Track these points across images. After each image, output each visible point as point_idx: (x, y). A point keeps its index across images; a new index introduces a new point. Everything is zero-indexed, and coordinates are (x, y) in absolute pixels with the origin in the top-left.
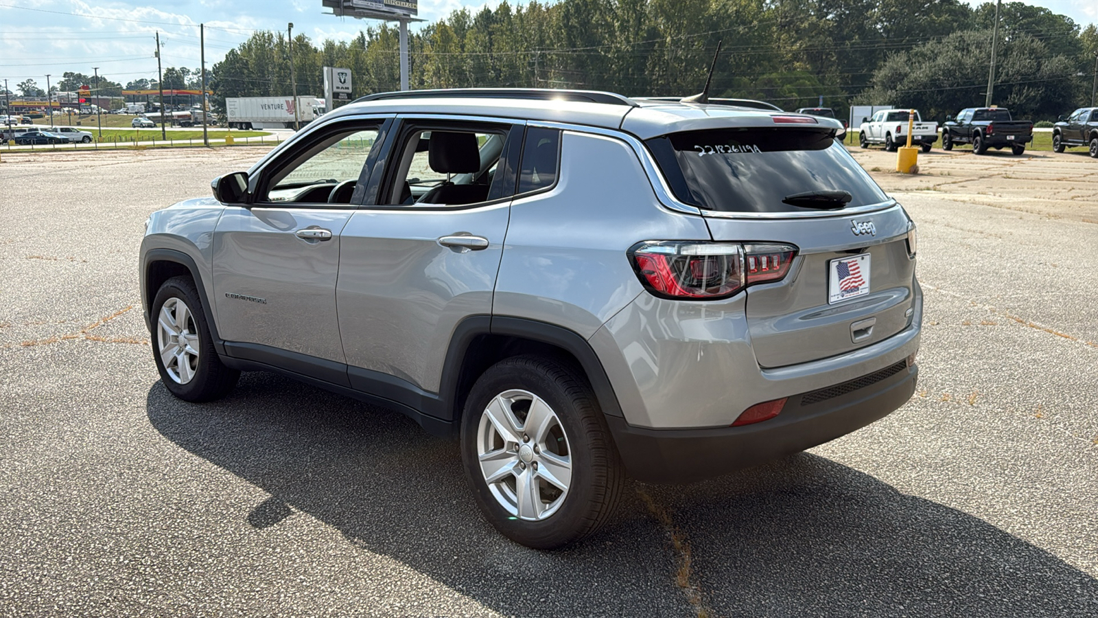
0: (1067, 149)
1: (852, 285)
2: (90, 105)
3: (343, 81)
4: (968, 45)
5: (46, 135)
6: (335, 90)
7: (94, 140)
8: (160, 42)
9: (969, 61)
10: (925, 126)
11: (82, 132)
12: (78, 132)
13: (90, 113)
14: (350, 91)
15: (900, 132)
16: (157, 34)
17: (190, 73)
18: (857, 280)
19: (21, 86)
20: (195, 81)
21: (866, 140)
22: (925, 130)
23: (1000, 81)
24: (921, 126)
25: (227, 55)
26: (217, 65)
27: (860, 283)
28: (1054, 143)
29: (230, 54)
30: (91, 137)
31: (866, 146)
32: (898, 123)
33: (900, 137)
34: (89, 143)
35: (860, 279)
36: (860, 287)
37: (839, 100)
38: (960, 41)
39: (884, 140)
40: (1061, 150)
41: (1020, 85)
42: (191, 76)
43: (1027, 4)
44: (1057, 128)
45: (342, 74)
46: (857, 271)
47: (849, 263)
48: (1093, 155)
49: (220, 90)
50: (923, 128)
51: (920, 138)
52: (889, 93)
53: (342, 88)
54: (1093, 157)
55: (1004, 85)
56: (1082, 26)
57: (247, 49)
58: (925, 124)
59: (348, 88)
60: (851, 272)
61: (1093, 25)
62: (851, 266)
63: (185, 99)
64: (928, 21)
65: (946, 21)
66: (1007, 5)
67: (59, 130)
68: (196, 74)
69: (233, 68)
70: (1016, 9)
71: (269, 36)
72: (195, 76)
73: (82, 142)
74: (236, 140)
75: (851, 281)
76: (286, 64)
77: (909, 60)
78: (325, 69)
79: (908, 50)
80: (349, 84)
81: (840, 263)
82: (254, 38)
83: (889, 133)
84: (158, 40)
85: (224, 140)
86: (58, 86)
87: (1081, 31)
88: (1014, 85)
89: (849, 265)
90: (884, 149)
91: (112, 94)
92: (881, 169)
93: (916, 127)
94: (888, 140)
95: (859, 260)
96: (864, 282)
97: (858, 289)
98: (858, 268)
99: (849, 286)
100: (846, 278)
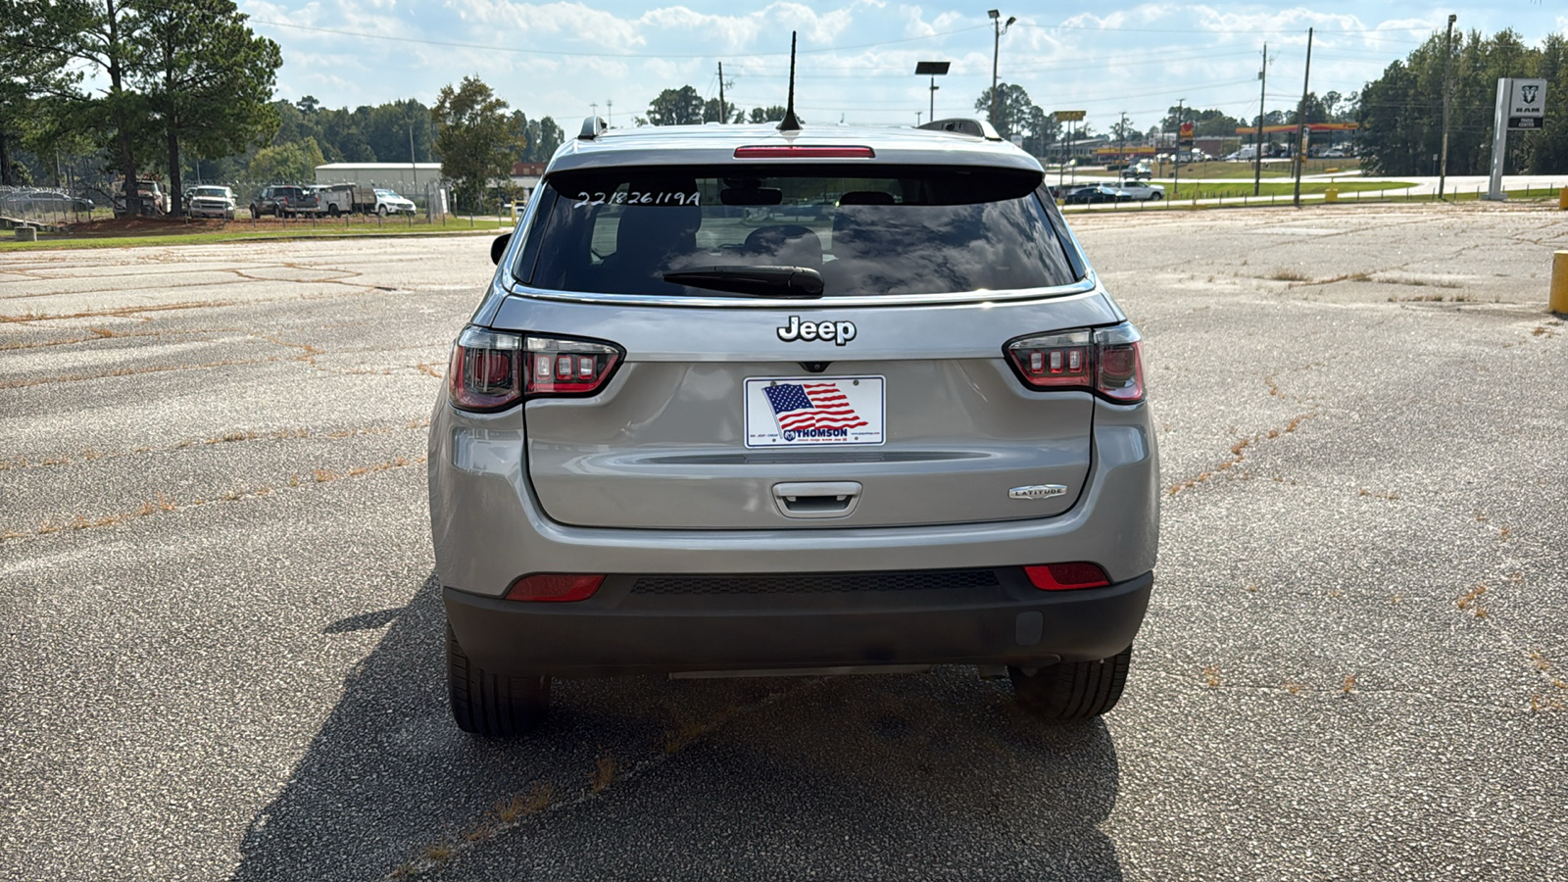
2: (1191, 149)
3: (1529, 98)
5: (1104, 192)
6: (1514, 114)
7: (1166, 197)
8: (1267, 58)
11: (1152, 186)
12: (1146, 187)
13: (1190, 161)
14: (1541, 114)
16: (1265, 46)
17: (1342, 99)
19: (1115, 128)
20: (1347, 110)
25: (1385, 70)
26: (1370, 86)
29: (1391, 68)
30: (1162, 193)
34: (1159, 200)
36: (850, 431)
42: (1342, 103)
45: (1530, 87)
47: (807, 386)
49: (1369, 122)
53: (1527, 110)
57: (1419, 57)
59: (1538, 110)
60: (814, 403)
63: (1325, 136)
67: (1123, 185)
68: (1350, 100)
69: (1391, 89)
71: (1456, 36)
72: (1348, 103)
73: (1151, 199)
74: (1340, 196)
75: (817, 417)
76: (1475, 78)
78: (1502, 82)
80: (1540, 103)
81: (771, 383)
82: (1432, 40)
84: (1265, 56)
85: (1322, 196)
86: (1160, 126)
91: (1227, 134)
95: (844, 386)
96: (864, 424)
97: (845, 433)
98: (844, 397)
99: (813, 425)
100: (800, 411)
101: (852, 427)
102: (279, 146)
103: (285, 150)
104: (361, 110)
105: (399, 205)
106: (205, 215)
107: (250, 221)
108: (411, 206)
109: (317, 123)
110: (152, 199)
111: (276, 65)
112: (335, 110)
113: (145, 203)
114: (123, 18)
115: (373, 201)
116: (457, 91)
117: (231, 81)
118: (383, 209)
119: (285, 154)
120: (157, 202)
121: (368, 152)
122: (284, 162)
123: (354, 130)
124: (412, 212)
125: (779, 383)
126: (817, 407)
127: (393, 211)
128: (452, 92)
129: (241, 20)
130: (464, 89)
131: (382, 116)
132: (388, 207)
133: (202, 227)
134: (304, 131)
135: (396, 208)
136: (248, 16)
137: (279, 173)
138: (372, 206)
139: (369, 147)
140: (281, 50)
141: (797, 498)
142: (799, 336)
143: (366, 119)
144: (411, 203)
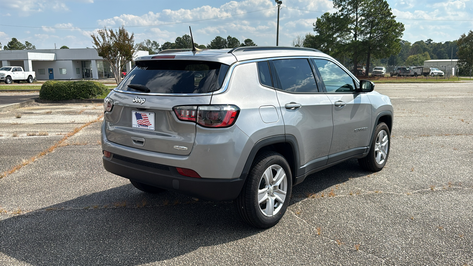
1: (144, 124)
18: (147, 122)
27: (149, 124)
35: (149, 122)
36: (149, 126)
46: (146, 118)
47: (142, 114)
60: (143, 118)
62: (142, 116)
75: (143, 122)
81: (136, 112)
89: (142, 115)
95: (147, 114)
96: (151, 125)
97: (148, 126)
98: (147, 117)
99: (142, 124)
100: (140, 120)
101: (149, 125)
102: (416, 55)
103: (417, 56)
104: (447, 43)
105: (438, 73)
106: (375, 75)
107: (389, 77)
108: (442, 73)
109: (431, 47)
110: (362, 71)
111: (402, 30)
112: (438, 43)
113: (360, 72)
114: (361, 20)
115: (429, 72)
116: (467, 35)
117: (387, 36)
118: (433, 74)
119: (417, 57)
120: (363, 72)
121: (446, 56)
122: (416, 60)
123: (442, 49)
124: (443, 76)
125: (137, 113)
126: (144, 119)
127: (436, 75)
128: (465, 36)
129: (394, 18)
130: (470, 35)
131: (453, 44)
132: (434, 74)
133: (374, 79)
134: (425, 50)
135: (437, 74)
136: (396, 16)
137: (414, 63)
138: (429, 73)
139: (447, 55)
140: (404, 26)
141: (138, 141)
142: (135, 101)
143: (447, 45)
144: (443, 72)
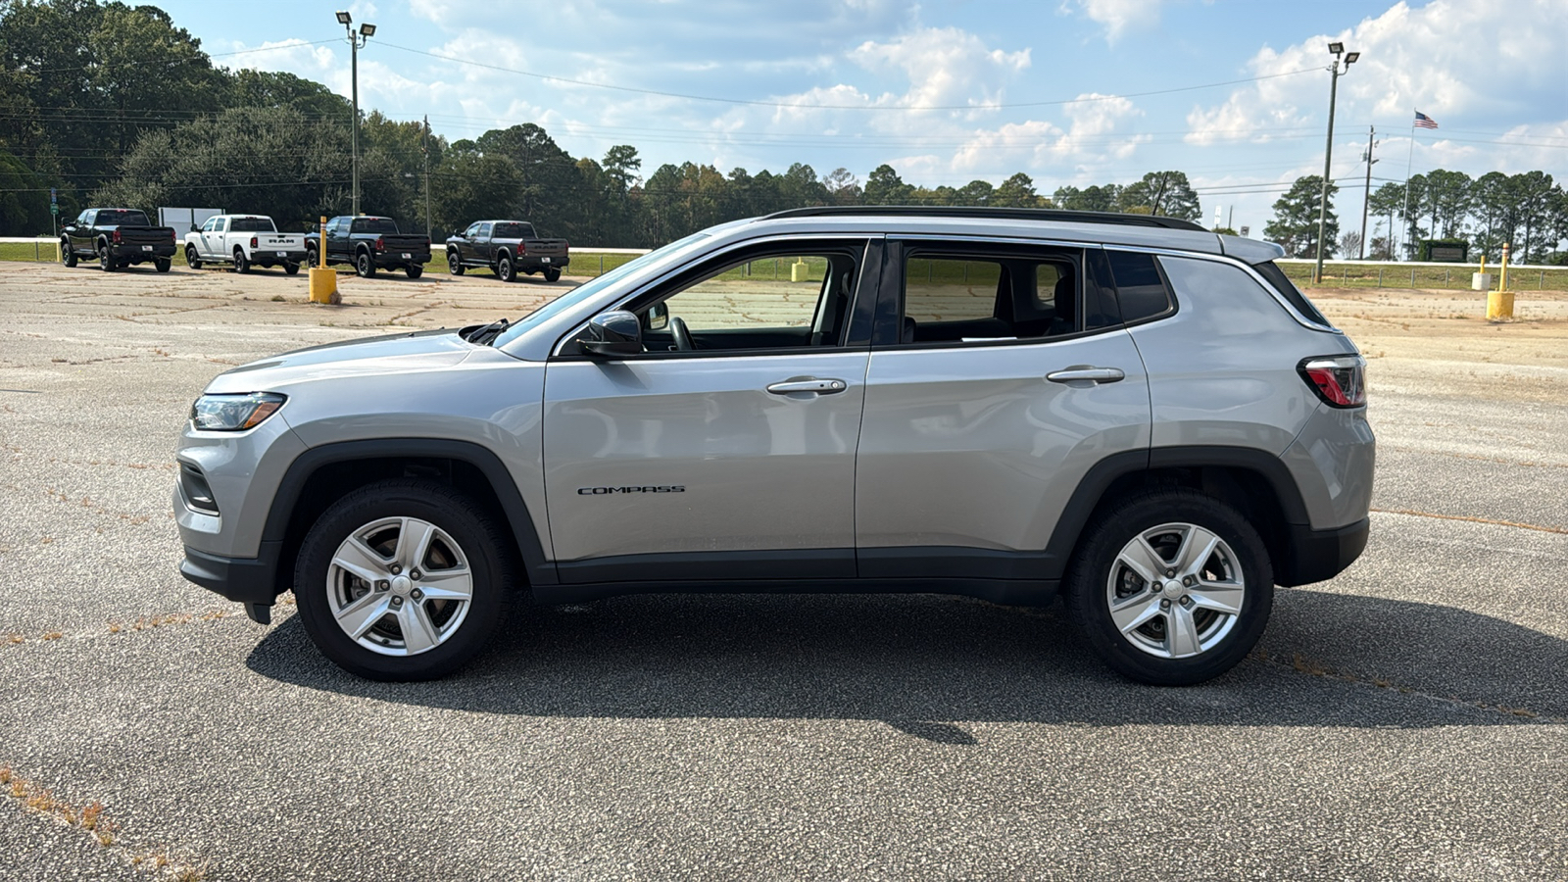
0: (467, 271)
4: (255, 127)
9: (261, 147)
10: (290, 239)
15: (256, 247)
21: (198, 256)
22: (290, 244)
23: (307, 178)
24: (285, 239)
28: (450, 263)
31: (198, 266)
32: (251, 235)
33: (257, 253)
37: (64, 195)
38: (242, 121)
39: (231, 257)
40: (460, 273)
41: (333, 185)
43: (301, 77)
44: (451, 245)
48: (505, 278)
50: (288, 241)
51: (285, 254)
52: (152, 186)
54: (505, 281)
55: (314, 185)
56: (366, 112)
58: (289, 236)
61: (379, 111)
64: (181, 89)
65: (207, 91)
66: (275, 75)
70: (286, 83)
77: (173, 141)
79: (170, 128)
83: (237, 248)
87: (366, 118)
88: (325, 185)
90: (234, 271)
92: (285, 298)
93: (278, 239)
94: (237, 257)
